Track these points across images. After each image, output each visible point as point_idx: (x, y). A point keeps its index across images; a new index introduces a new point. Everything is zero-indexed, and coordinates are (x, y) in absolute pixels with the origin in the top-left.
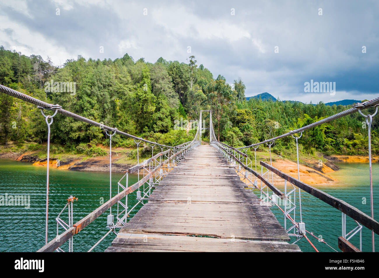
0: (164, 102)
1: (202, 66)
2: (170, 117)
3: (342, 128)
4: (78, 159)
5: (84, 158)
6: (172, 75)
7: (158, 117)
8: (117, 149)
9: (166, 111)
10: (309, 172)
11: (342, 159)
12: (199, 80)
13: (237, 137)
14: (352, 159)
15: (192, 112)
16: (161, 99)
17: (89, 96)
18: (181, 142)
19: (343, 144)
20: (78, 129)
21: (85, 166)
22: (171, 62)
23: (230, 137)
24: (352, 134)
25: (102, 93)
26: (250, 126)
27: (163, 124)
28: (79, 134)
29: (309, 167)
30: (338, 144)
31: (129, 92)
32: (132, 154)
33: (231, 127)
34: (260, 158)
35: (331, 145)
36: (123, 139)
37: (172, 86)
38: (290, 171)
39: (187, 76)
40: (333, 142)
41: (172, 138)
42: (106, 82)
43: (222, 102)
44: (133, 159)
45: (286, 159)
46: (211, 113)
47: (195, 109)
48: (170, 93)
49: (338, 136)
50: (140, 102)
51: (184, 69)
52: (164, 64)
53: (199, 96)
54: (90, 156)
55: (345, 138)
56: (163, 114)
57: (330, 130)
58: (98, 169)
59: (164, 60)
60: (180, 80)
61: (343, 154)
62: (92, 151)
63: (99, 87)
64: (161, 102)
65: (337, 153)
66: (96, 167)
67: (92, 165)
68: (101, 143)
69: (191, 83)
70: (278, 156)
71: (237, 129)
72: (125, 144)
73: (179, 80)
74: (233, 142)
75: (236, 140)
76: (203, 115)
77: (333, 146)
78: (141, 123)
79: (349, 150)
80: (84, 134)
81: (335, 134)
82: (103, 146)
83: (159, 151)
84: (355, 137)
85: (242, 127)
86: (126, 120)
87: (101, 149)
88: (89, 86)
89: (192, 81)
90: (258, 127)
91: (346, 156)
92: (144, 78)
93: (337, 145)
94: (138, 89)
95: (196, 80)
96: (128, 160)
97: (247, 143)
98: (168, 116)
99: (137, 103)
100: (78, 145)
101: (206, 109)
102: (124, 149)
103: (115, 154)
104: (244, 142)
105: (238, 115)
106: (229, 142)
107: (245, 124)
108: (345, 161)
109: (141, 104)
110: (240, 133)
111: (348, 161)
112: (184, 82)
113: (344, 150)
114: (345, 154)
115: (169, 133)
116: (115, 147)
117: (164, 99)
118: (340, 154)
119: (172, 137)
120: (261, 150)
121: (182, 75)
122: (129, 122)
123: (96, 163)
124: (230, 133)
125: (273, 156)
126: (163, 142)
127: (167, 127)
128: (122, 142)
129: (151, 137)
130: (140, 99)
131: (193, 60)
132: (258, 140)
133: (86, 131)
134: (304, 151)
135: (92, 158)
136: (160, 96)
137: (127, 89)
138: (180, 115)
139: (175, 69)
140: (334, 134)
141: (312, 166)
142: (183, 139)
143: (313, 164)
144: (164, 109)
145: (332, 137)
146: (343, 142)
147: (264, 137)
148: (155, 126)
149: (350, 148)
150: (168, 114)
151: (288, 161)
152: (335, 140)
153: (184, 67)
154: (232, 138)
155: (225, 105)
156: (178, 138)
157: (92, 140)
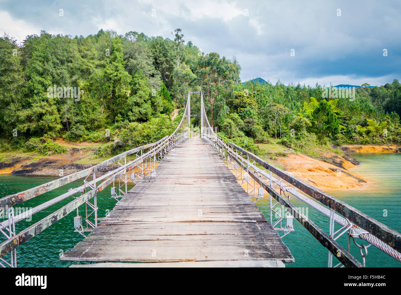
0: (142, 82)
1: (190, 44)
2: (150, 101)
3: (354, 114)
4: (28, 159)
5: (36, 157)
6: (155, 53)
7: (135, 102)
8: (82, 144)
9: (145, 93)
10: (333, 170)
11: (355, 149)
12: (186, 59)
13: (236, 125)
14: (366, 149)
15: (179, 97)
16: (138, 78)
17: (41, 75)
18: (163, 134)
19: (355, 132)
20: (26, 119)
21: (35, 168)
22: (153, 38)
23: (227, 126)
24: (365, 120)
25: (59, 71)
26: (252, 111)
27: (140, 111)
28: (29, 126)
29: (328, 162)
30: (350, 131)
31: (95, 69)
32: (99, 151)
33: (228, 113)
34: (267, 152)
35: (342, 133)
36: (90, 131)
37: (152, 62)
38: (308, 169)
39: (173, 55)
40: (343, 129)
41: (152, 129)
42: (63, 56)
43: (215, 81)
44: (101, 157)
45: (299, 153)
46: (202, 95)
47: (182, 92)
48: (150, 71)
49: (349, 122)
50: (111, 83)
51: (169, 46)
52: (146, 40)
53: (186, 75)
54: (43, 154)
55: (357, 124)
56: (141, 97)
57: (340, 115)
58: (51, 172)
59: (146, 37)
60: (165, 59)
61: (356, 143)
62: (47, 147)
63: (54, 63)
64: (138, 83)
65: (349, 143)
66: (50, 169)
67: (45, 166)
68: (61, 137)
69: (178, 62)
70: (289, 149)
71: (236, 116)
72: (92, 138)
73: (163, 59)
74: (231, 132)
75: (235, 130)
76: (191, 99)
77: (343, 134)
78: (114, 110)
79: (363, 139)
80: (35, 126)
81: (346, 120)
82: (63, 141)
83: (134, 146)
84: (368, 123)
85: (241, 113)
86: (93, 106)
87: (59, 145)
88: (40, 61)
89: (179, 59)
90: (261, 112)
91: (359, 146)
92: (115, 51)
93: (348, 133)
94: (107, 66)
95: (184, 59)
96: (94, 159)
97: (249, 134)
98: (148, 100)
99: (107, 85)
100: (28, 140)
101: (196, 90)
102: (91, 143)
103: (78, 150)
104: (245, 132)
105: (236, 98)
106: (226, 133)
107: (246, 109)
108: (358, 151)
109: (111, 85)
110: (240, 120)
111: (362, 151)
112: (169, 62)
113: (356, 139)
114: (357, 143)
115: (148, 122)
116: (79, 141)
117: (142, 79)
118: (352, 143)
119: (151, 127)
120: (267, 141)
121: (167, 53)
122: (96, 108)
123: (51, 164)
124: (227, 121)
125: (282, 149)
126: (140, 134)
127: (146, 114)
128: (88, 135)
129: (125, 128)
130: (111, 79)
131: (180, 34)
132: (262, 129)
133: (38, 121)
134: (317, 142)
135: (46, 157)
136: (136, 75)
137: (92, 65)
138: (164, 99)
139: (158, 46)
140: (344, 120)
141: (331, 161)
142: (165, 130)
143: (331, 158)
144: (142, 91)
145: (343, 124)
146: (355, 129)
147: (268, 125)
148: (130, 113)
149: (363, 137)
150: (147, 97)
151: (302, 155)
152: (346, 127)
153: (168, 43)
154: (230, 128)
155: (220, 85)
156: (159, 128)
157: (46, 133)
